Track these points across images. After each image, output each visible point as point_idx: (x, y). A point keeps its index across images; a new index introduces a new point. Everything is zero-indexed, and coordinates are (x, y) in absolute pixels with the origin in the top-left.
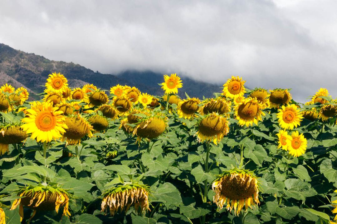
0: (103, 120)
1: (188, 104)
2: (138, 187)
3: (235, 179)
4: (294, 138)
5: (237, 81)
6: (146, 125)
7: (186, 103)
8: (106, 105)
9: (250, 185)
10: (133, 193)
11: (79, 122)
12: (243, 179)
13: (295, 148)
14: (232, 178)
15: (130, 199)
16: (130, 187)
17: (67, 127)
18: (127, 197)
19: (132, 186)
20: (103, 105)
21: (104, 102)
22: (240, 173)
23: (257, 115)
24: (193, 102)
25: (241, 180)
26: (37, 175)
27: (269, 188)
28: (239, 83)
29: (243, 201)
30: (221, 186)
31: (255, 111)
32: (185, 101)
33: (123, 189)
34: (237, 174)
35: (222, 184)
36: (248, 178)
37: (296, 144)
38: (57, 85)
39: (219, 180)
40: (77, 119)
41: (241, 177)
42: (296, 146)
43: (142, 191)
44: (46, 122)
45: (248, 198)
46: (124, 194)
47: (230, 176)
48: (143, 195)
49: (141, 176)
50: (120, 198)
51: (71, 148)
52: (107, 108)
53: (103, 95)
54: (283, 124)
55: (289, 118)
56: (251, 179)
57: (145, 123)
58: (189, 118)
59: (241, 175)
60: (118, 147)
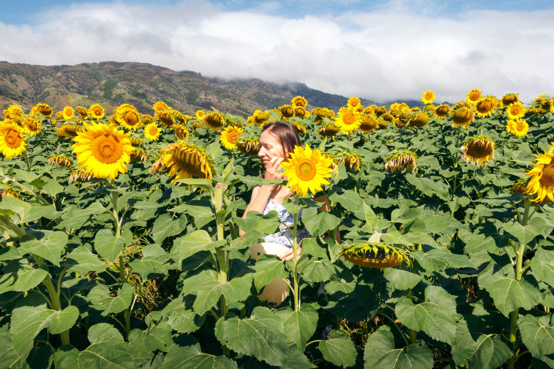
0: (385, 123)
1: (441, 109)
2: (408, 154)
3: (477, 143)
4: (518, 124)
5: (476, 91)
6: (416, 118)
7: (439, 108)
8: (386, 114)
9: (488, 147)
10: (405, 158)
11: (369, 119)
12: (483, 143)
13: (519, 130)
14: (475, 142)
15: (403, 161)
16: (403, 154)
17: (361, 121)
18: (401, 160)
19: (404, 153)
20: (384, 114)
21: (385, 112)
22: (481, 139)
23: (490, 109)
24: (444, 107)
25: (482, 143)
26: (342, 147)
27: (500, 157)
28: (477, 93)
29: (483, 158)
30: (467, 148)
31: (490, 106)
32: (439, 107)
33: (399, 155)
34: (479, 140)
35: (468, 147)
36: (487, 142)
37: (520, 128)
38: (354, 104)
39: (466, 145)
40: (369, 117)
41: (481, 141)
42: (520, 129)
43: (411, 156)
44: (349, 119)
45: (486, 155)
46: (399, 158)
47: (473, 141)
48: (412, 159)
49: (410, 148)
50: (397, 161)
51: (366, 136)
52: (387, 116)
53: (383, 109)
54: (511, 116)
55: (516, 112)
56: (488, 142)
57: (415, 116)
58: (442, 118)
59: (481, 140)
60: (394, 137)
